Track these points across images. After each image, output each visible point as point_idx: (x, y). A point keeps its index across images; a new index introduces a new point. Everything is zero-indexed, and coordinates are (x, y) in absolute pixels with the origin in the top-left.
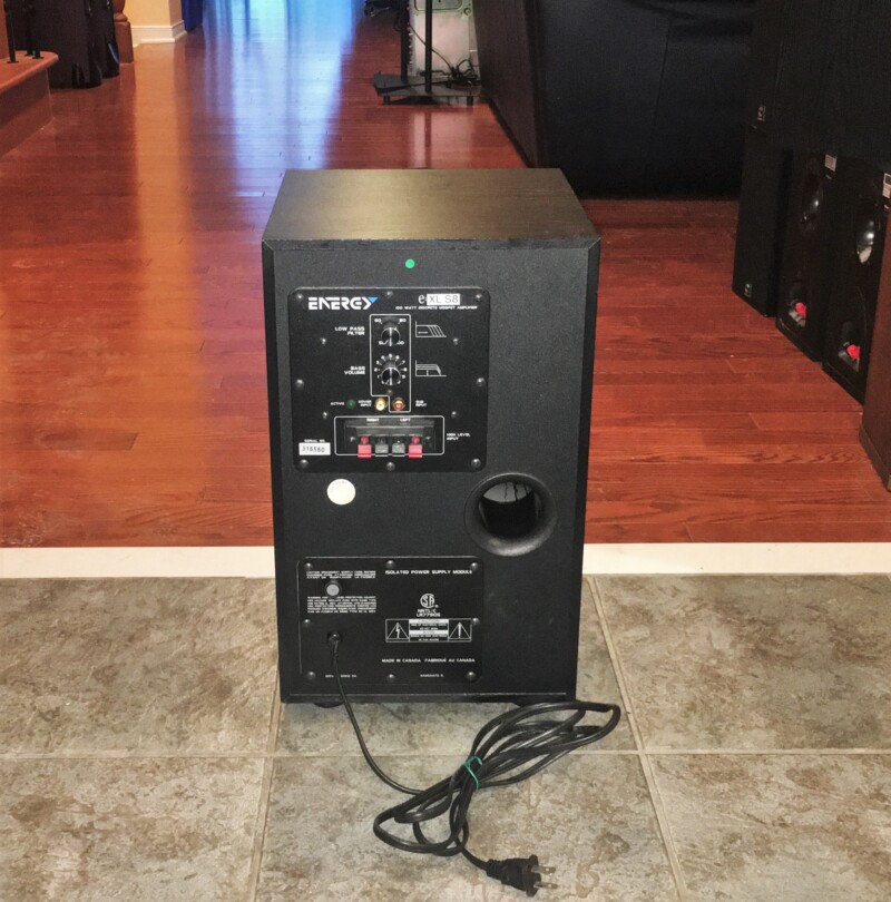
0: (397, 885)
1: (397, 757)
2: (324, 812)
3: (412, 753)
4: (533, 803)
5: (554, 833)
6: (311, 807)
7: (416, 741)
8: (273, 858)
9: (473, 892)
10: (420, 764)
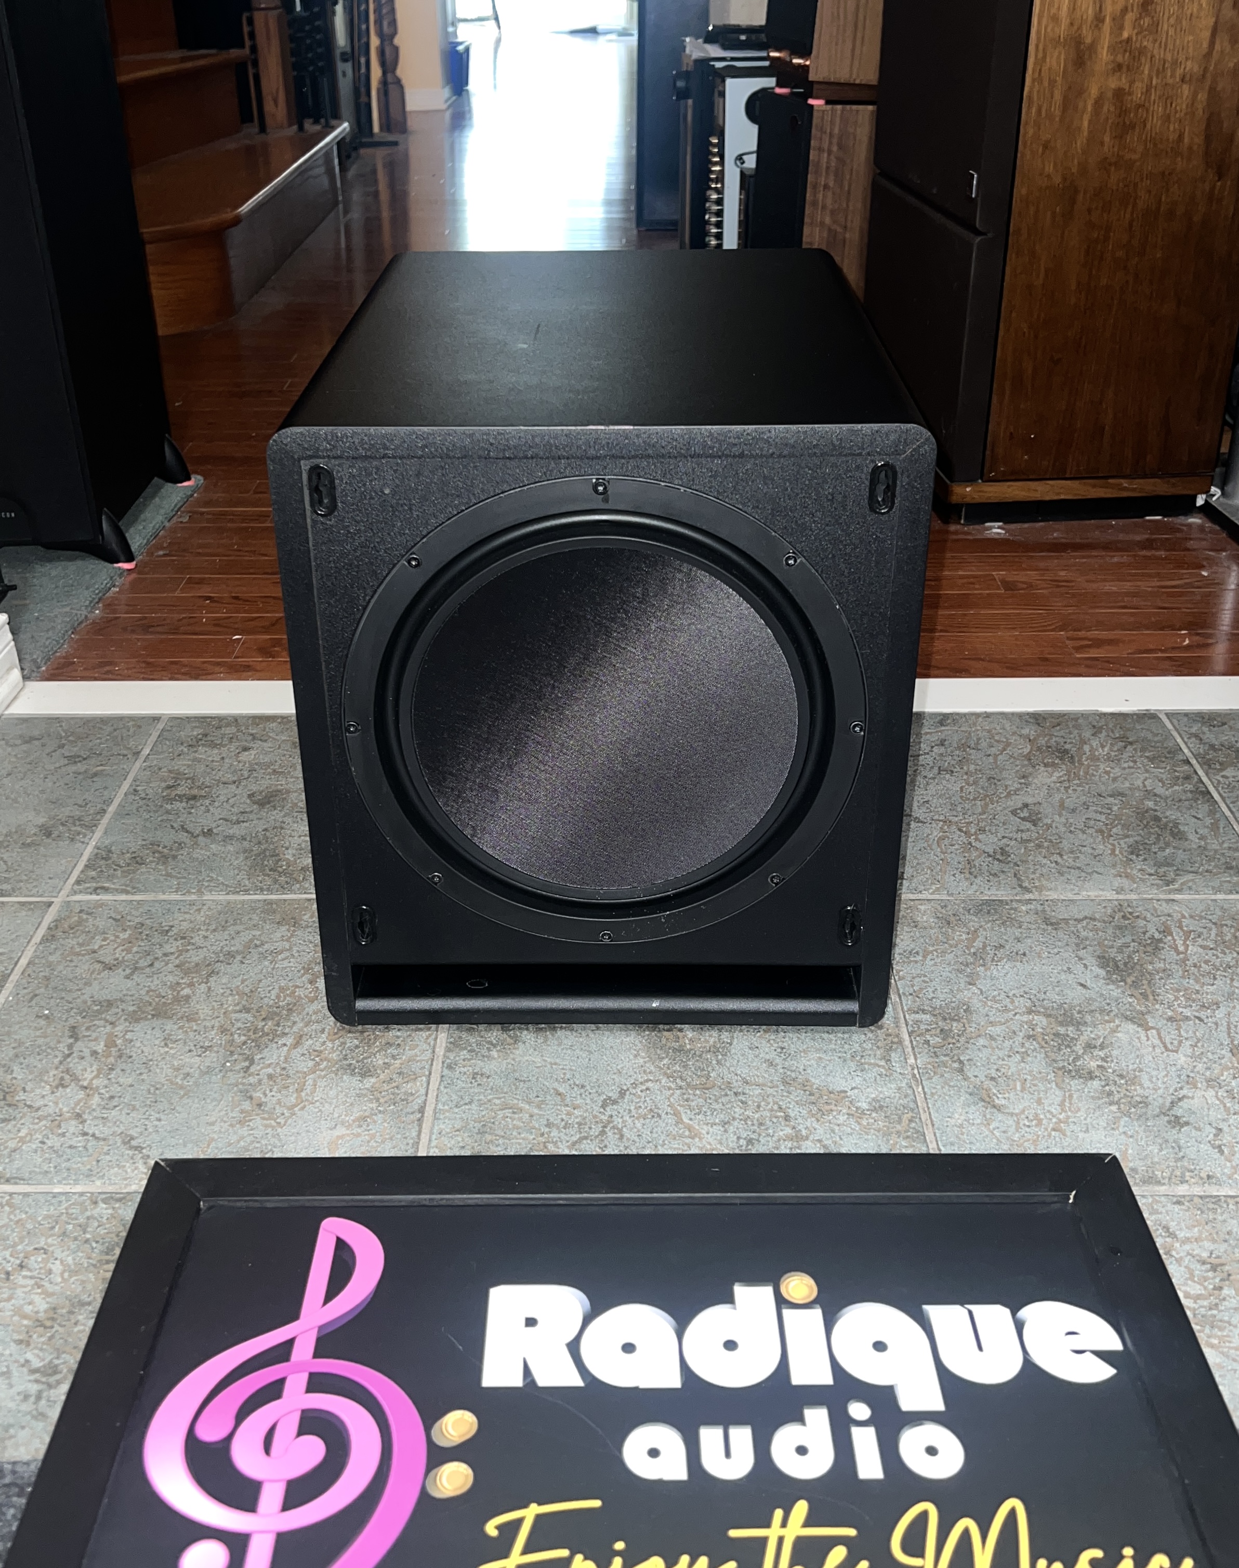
0: (1062, 1030)
1: (1012, 901)
2: (952, 955)
3: (1027, 896)
4: (1181, 949)
5: (1215, 979)
6: (936, 950)
7: (1026, 884)
8: (914, 1002)
9: (1147, 1036)
10: (1040, 908)
